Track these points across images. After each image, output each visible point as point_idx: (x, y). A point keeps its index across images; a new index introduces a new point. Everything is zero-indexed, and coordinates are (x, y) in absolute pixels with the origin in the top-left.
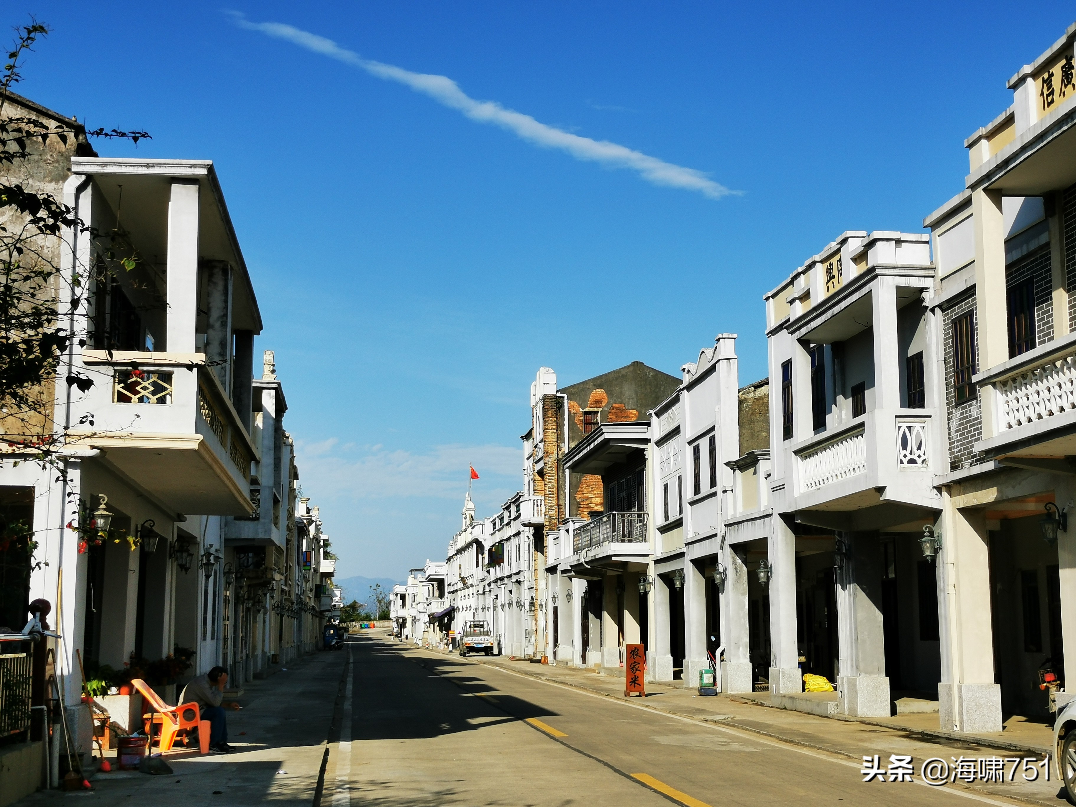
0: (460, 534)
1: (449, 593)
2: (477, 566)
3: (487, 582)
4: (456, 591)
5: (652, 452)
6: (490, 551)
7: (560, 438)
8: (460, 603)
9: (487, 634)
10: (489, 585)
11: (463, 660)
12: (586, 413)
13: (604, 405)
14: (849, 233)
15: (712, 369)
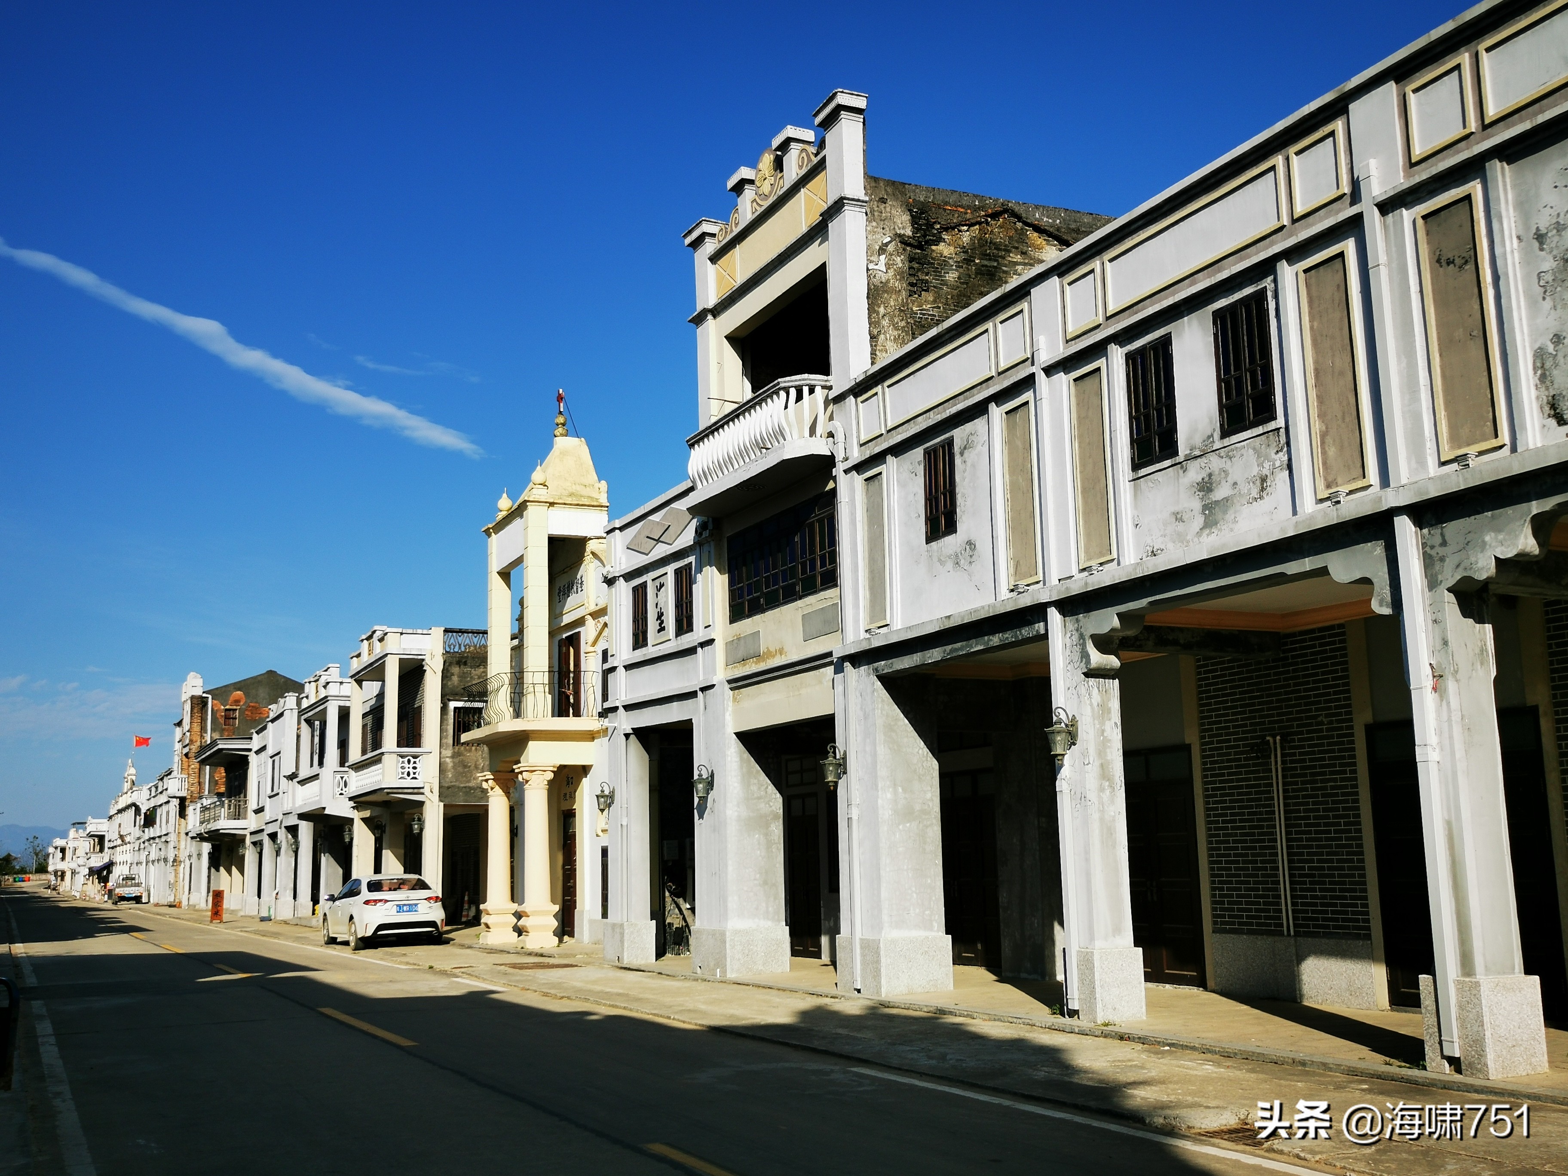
0: (121, 796)
1: (109, 848)
2: (135, 826)
3: (142, 840)
4: (116, 847)
5: (253, 759)
6: (145, 814)
7: (203, 729)
8: (118, 858)
9: (138, 885)
10: (144, 843)
11: (114, 907)
12: (226, 710)
13: (242, 703)
14: (330, 665)
15: (281, 715)
